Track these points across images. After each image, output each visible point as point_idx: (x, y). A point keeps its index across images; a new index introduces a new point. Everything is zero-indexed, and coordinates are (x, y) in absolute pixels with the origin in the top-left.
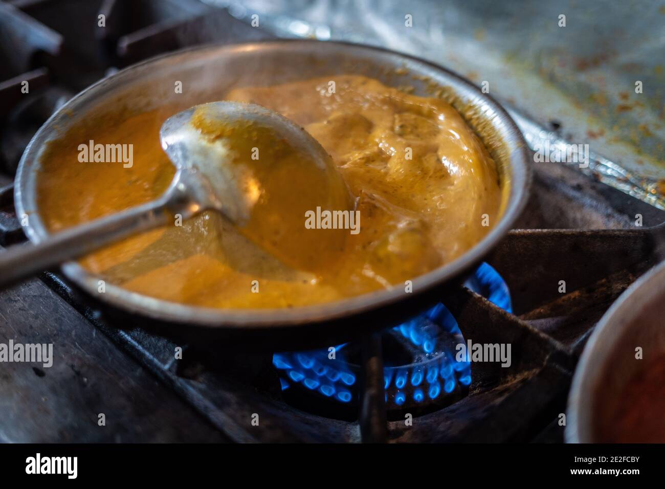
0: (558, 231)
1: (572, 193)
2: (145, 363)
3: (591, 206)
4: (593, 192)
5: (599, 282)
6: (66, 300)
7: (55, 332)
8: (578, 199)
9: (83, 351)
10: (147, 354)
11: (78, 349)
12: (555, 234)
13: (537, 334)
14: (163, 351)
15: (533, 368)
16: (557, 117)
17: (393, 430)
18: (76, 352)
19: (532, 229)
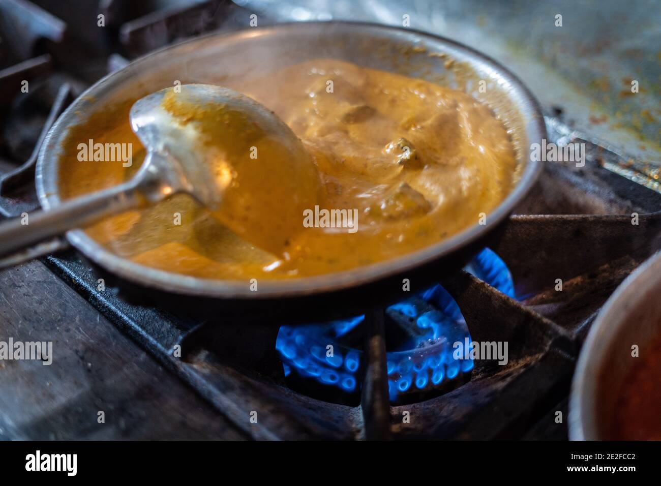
0: (560, 217)
1: (575, 179)
2: (149, 348)
3: (594, 192)
4: (596, 178)
5: (601, 268)
6: (70, 286)
7: (59, 317)
8: (580, 184)
9: (87, 335)
10: (151, 339)
11: (83, 334)
12: (557, 220)
13: (539, 319)
14: (167, 336)
15: (535, 354)
16: (559, 103)
17: (396, 415)
18: (80, 337)
19: (535, 214)
